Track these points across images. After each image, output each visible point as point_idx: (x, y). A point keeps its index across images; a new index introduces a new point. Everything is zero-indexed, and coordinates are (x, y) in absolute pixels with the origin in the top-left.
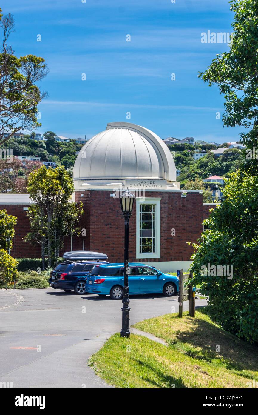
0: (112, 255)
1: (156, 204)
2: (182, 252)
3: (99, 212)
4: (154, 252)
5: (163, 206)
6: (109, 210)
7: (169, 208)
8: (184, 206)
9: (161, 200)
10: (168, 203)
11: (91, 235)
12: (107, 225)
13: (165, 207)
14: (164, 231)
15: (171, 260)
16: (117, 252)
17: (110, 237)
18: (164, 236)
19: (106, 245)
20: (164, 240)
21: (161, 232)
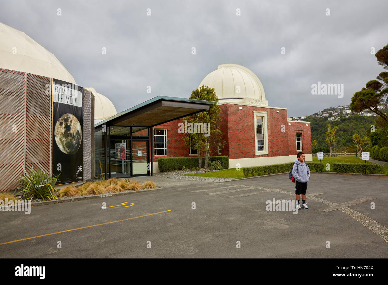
0: (242, 153)
1: (264, 116)
2: (278, 150)
3: (233, 120)
4: (264, 150)
5: (268, 118)
6: (239, 119)
7: (271, 119)
8: (278, 119)
9: (267, 114)
10: (271, 116)
11: (229, 137)
12: (238, 130)
13: (269, 119)
14: (269, 135)
15: (274, 156)
16: (244, 150)
17: (240, 139)
18: (269, 139)
19: (238, 145)
20: (270, 141)
21: (268, 136)
